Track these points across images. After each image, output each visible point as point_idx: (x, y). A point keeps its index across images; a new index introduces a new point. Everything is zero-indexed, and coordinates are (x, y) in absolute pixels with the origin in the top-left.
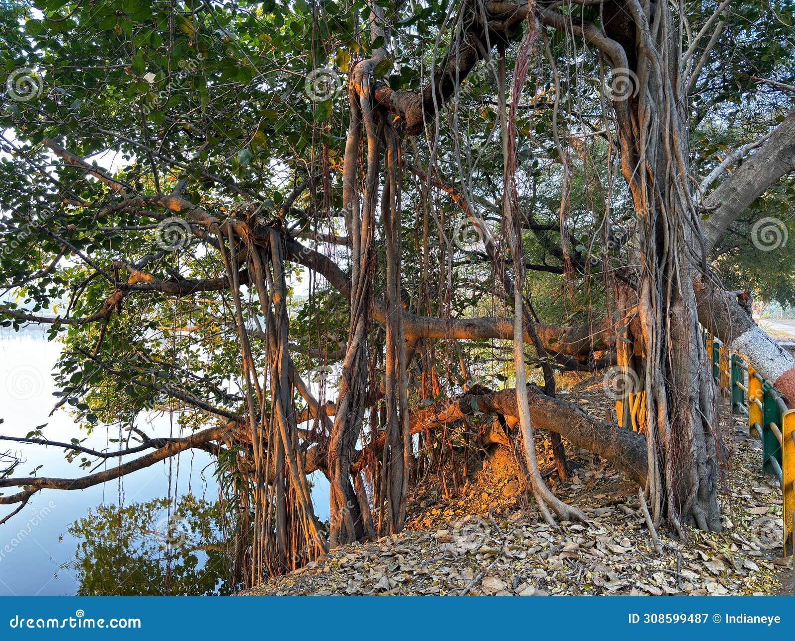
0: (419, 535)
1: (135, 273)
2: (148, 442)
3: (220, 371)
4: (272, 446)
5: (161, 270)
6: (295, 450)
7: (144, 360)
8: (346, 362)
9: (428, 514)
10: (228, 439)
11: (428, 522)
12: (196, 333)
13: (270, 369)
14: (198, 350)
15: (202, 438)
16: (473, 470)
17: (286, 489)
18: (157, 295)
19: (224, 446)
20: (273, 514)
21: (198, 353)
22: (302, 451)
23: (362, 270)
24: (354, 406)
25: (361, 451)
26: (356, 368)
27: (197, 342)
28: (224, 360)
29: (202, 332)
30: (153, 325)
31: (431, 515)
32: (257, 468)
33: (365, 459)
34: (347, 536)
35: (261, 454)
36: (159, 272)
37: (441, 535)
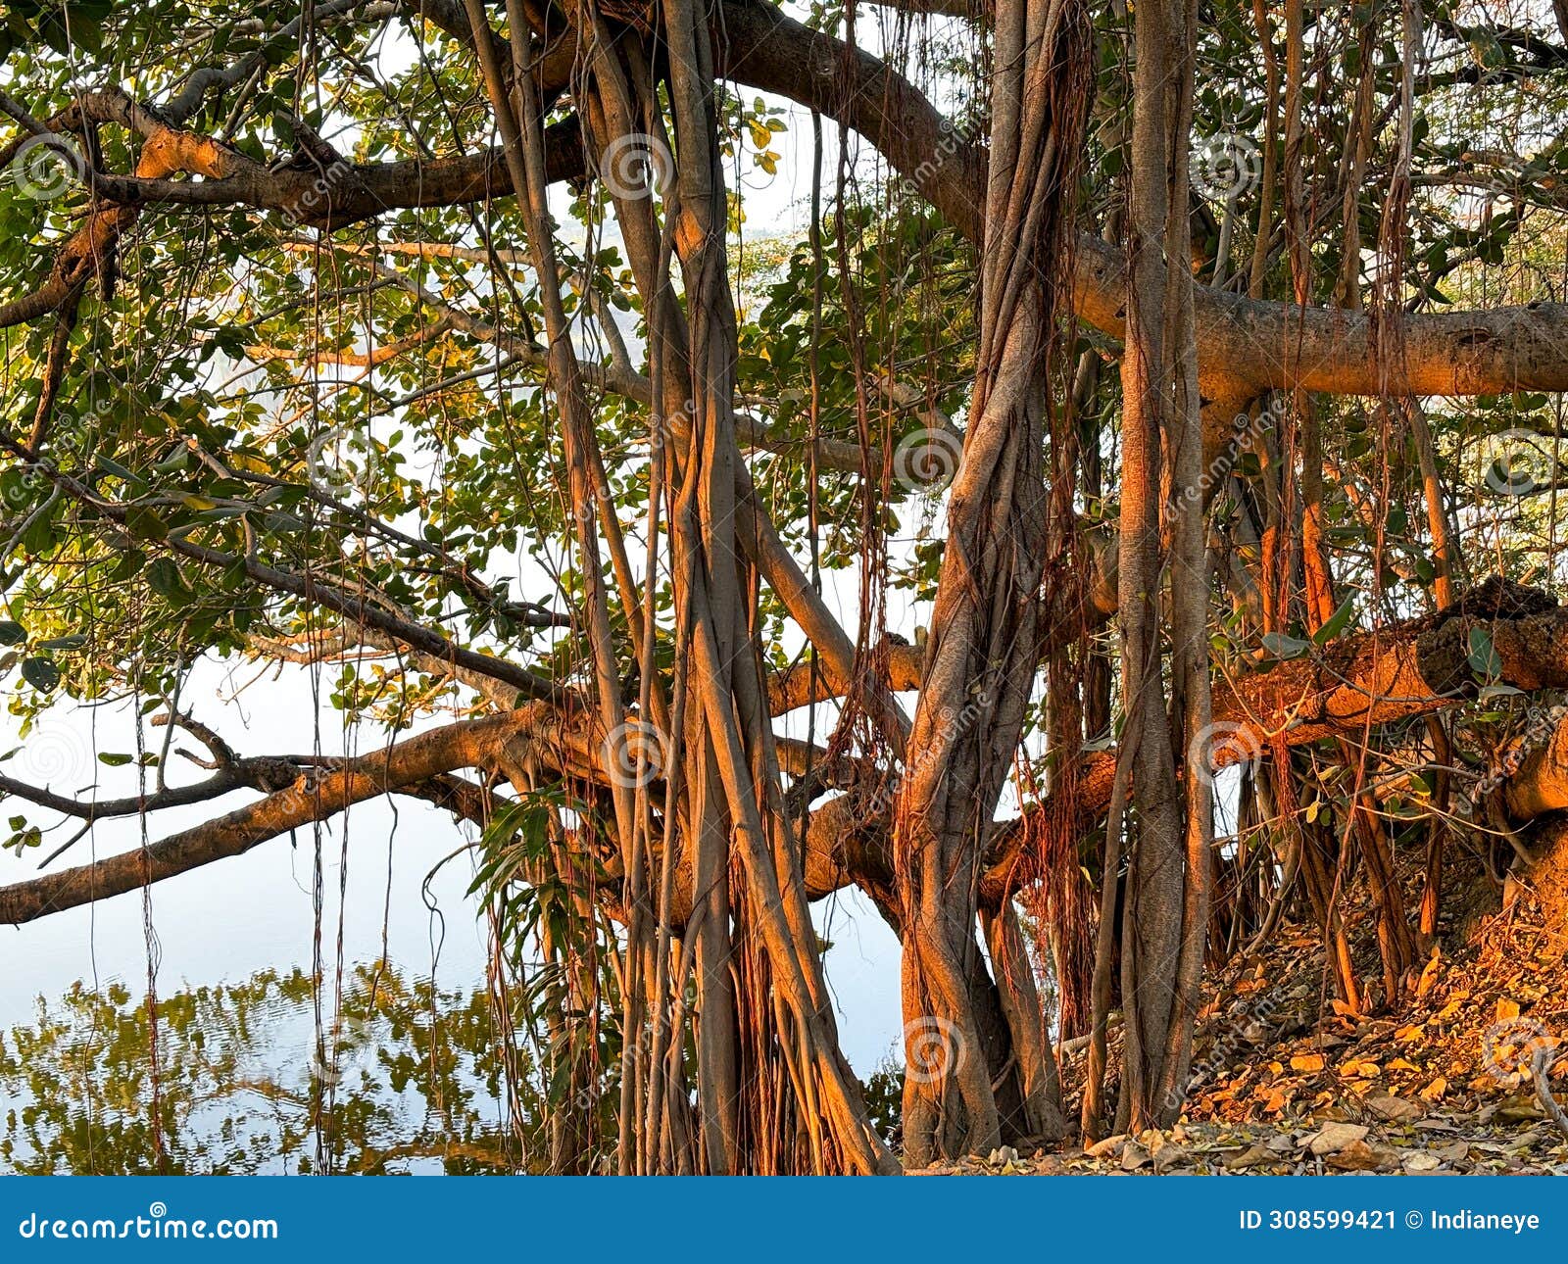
0: (1248, 1138)
1: (161, 138)
2: (233, 771)
3: (479, 519)
4: (682, 792)
5: (250, 127)
6: (767, 808)
7: (207, 468)
8: (962, 482)
9: (1277, 1068)
10: (518, 766)
11: (1277, 1097)
12: (388, 372)
13: (670, 509)
14: (397, 438)
15: (426, 757)
16: (1463, 912)
17: (735, 950)
18: (240, 225)
19: (505, 791)
20: (688, 1041)
21: (397, 449)
22: (793, 814)
23: (1032, 111)
24: (995, 649)
25: (1015, 825)
26: (1002, 507)
27: (394, 405)
28: (491, 478)
29: (409, 369)
30: (232, 341)
31: (1290, 1073)
32: (630, 870)
33: (1030, 851)
34: (965, 1129)
35: (642, 822)
36: (242, 135)
37: (1338, 1143)
